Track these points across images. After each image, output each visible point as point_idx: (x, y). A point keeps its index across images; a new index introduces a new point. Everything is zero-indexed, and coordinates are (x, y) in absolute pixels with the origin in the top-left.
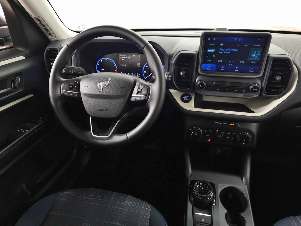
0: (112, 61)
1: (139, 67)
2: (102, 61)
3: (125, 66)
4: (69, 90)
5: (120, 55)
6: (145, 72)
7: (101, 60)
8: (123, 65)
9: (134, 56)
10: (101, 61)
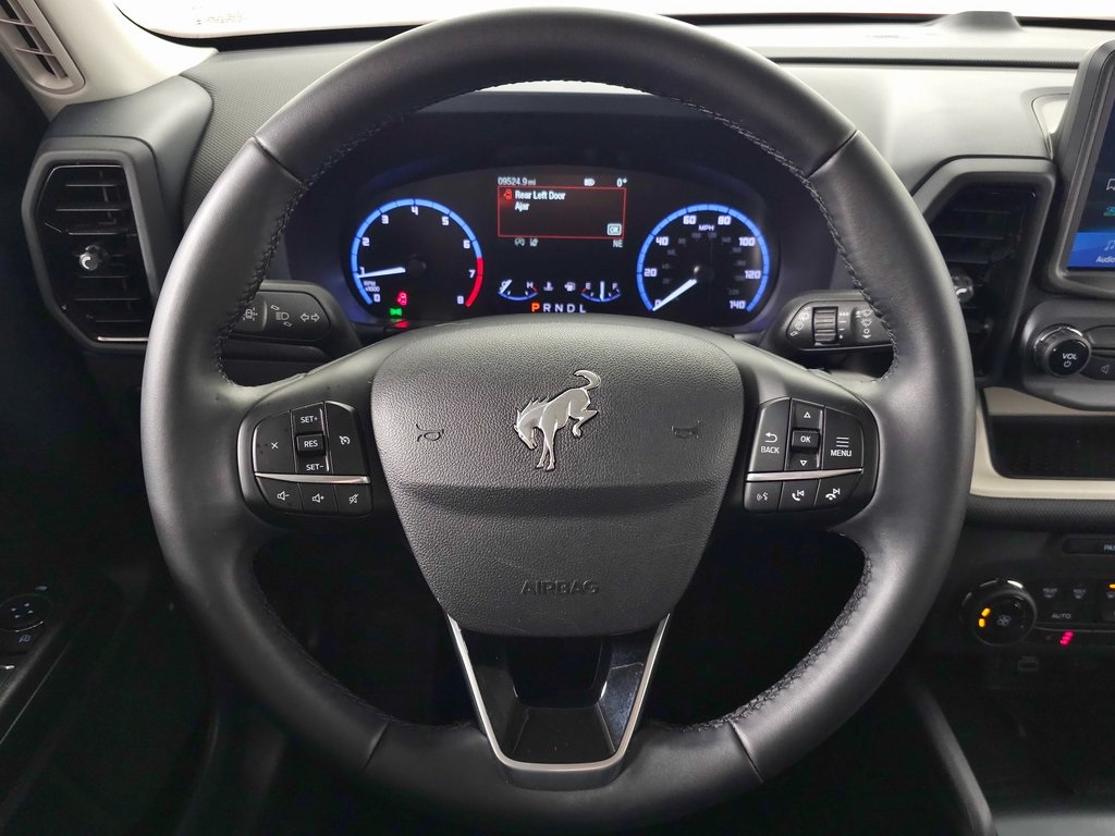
0: (451, 220)
1: (618, 244)
2: (386, 220)
3: (534, 243)
4: (303, 472)
5: (503, 181)
6: (652, 272)
7: (382, 214)
8: (520, 241)
9: (589, 182)
10: (379, 218)
